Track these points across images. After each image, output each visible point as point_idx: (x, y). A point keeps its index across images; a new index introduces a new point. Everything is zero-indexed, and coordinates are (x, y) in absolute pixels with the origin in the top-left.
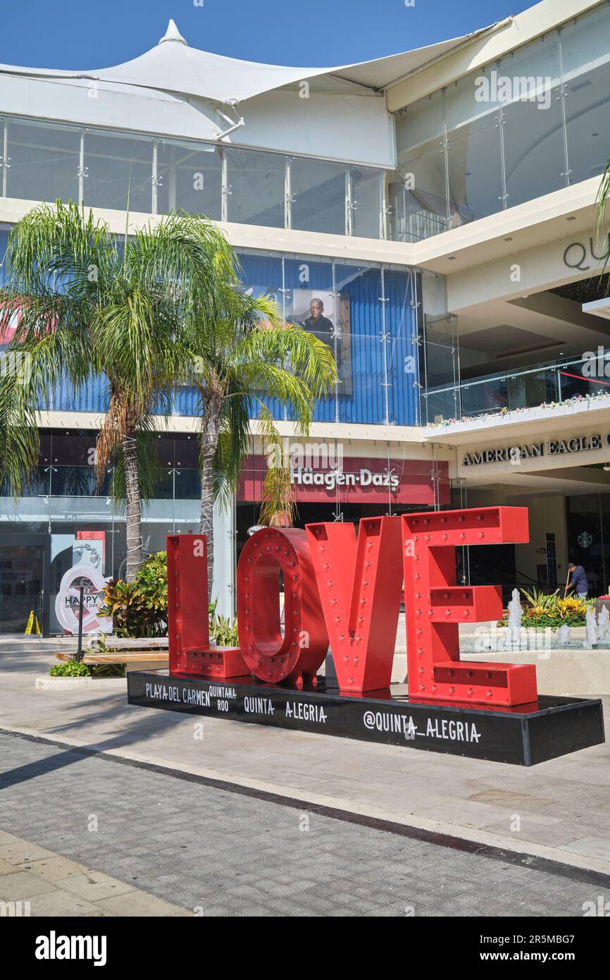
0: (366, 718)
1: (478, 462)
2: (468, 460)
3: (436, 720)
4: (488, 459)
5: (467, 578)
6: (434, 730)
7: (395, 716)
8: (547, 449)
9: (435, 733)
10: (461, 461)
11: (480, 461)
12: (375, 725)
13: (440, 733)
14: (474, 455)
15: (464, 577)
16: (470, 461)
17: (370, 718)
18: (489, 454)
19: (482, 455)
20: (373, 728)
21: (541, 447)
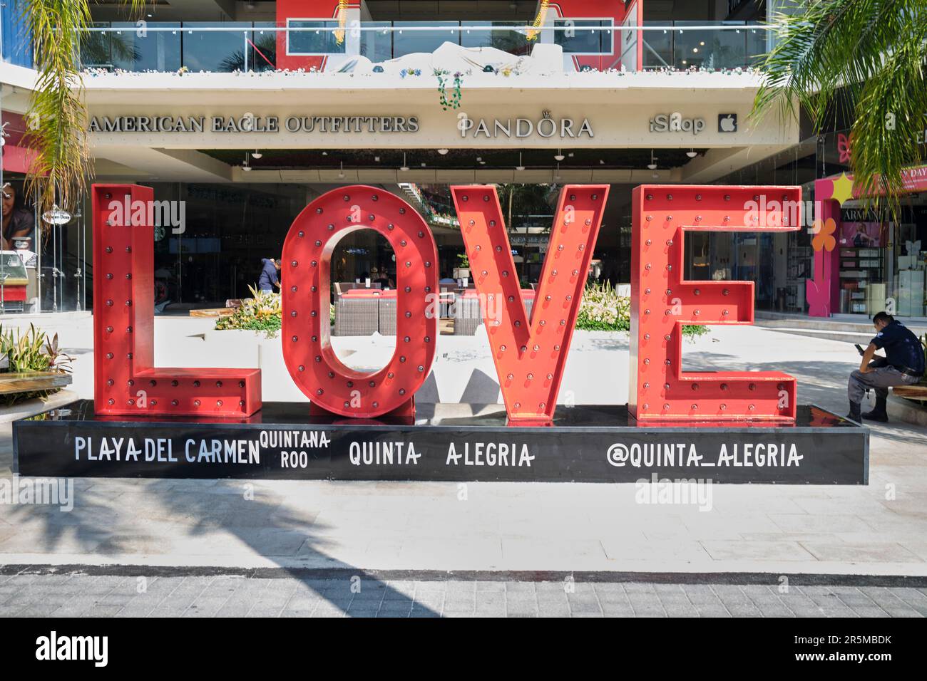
0: (613, 452)
1: (111, 128)
2: (96, 125)
3: (736, 446)
4: (126, 127)
5: (82, 271)
6: (731, 458)
7: (666, 446)
8: (209, 124)
9: (731, 462)
10: (85, 124)
11: (114, 130)
12: (628, 462)
13: (741, 459)
14: (106, 120)
15: (79, 270)
16: (98, 125)
17: (619, 452)
18: (129, 121)
19: (118, 120)
20: (623, 464)
21: (201, 121)
